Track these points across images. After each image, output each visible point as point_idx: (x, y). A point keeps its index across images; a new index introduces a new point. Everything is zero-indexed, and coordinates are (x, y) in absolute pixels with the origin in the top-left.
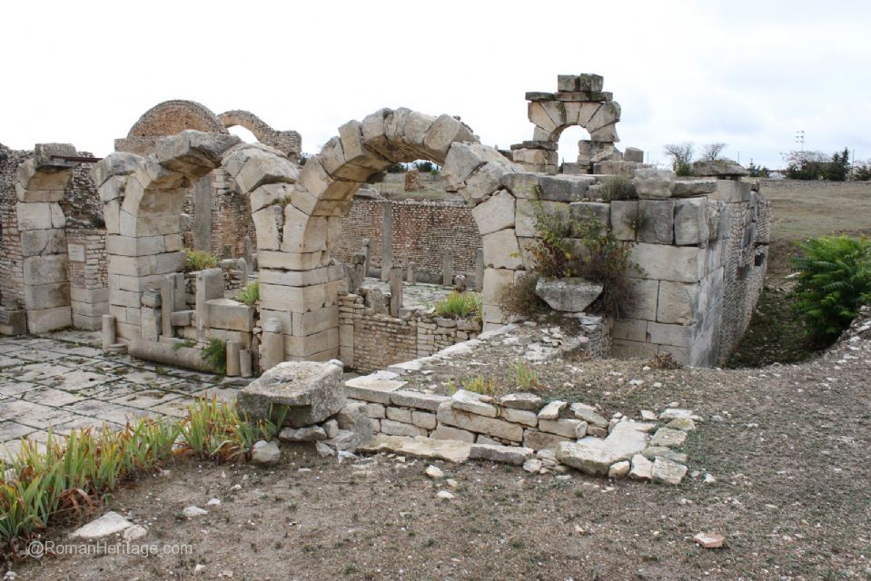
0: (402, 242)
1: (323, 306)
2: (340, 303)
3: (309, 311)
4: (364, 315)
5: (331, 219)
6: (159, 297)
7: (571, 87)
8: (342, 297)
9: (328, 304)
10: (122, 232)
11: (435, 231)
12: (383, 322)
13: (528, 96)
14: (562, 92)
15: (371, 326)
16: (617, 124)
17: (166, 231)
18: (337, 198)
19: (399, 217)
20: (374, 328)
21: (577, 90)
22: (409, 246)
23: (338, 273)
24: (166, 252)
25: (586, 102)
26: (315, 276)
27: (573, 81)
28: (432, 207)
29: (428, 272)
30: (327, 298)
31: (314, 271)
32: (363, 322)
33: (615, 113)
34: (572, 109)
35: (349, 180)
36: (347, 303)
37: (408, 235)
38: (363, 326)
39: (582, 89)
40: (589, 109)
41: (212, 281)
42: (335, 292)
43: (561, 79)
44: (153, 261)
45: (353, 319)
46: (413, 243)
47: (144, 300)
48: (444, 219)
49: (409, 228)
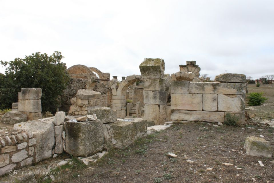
6: (127, 108)
7: (190, 64)
10: (117, 95)
13: (180, 66)
14: (187, 65)
16: (200, 72)
17: (125, 95)
21: (191, 64)
24: (124, 99)
25: (193, 67)
27: (190, 62)
33: (199, 69)
34: (190, 68)
39: (192, 64)
40: (194, 68)
43: (187, 62)
47: (122, 109)
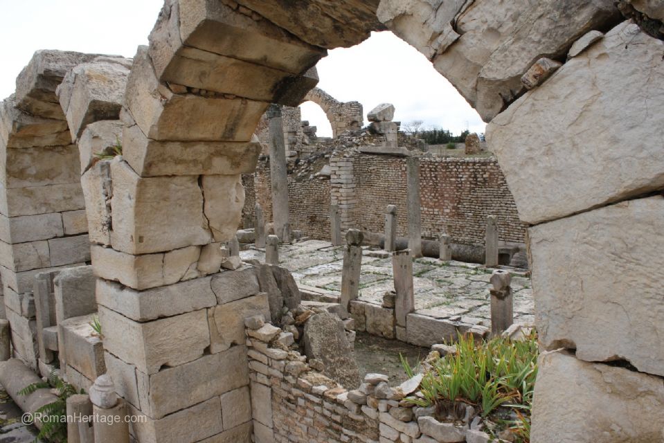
0: (440, 207)
1: (207, 351)
2: (249, 343)
3: (164, 367)
4: (286, 373)
5: (207, 182)
6: (33, 303)
8: (249, 332)
9: (216, 348)
11: (480, 193)
12: (317, 395)
15: (296, 397)
17: (63, 206)
18: (208, 135)
19: (435, 177)
20: (301, 402)
22: (448, 211)
23: (241, 284)
24: (65, 236)
26: (178, 298)
28: (474, 163)
29: (470, 244)
30: (216, 335)
31: (174, 289)
32: (284, 386)
35: (224, 96)
36: (258, 345)
37: (447, 198)
38: (285, 395)
41: (76, 287)
42: (236, 322)
44: (43, 249)
45: (269, 377)
46: (454, 208)
47: (23, 306)
48: (490, 178)
49: (448, 190)
